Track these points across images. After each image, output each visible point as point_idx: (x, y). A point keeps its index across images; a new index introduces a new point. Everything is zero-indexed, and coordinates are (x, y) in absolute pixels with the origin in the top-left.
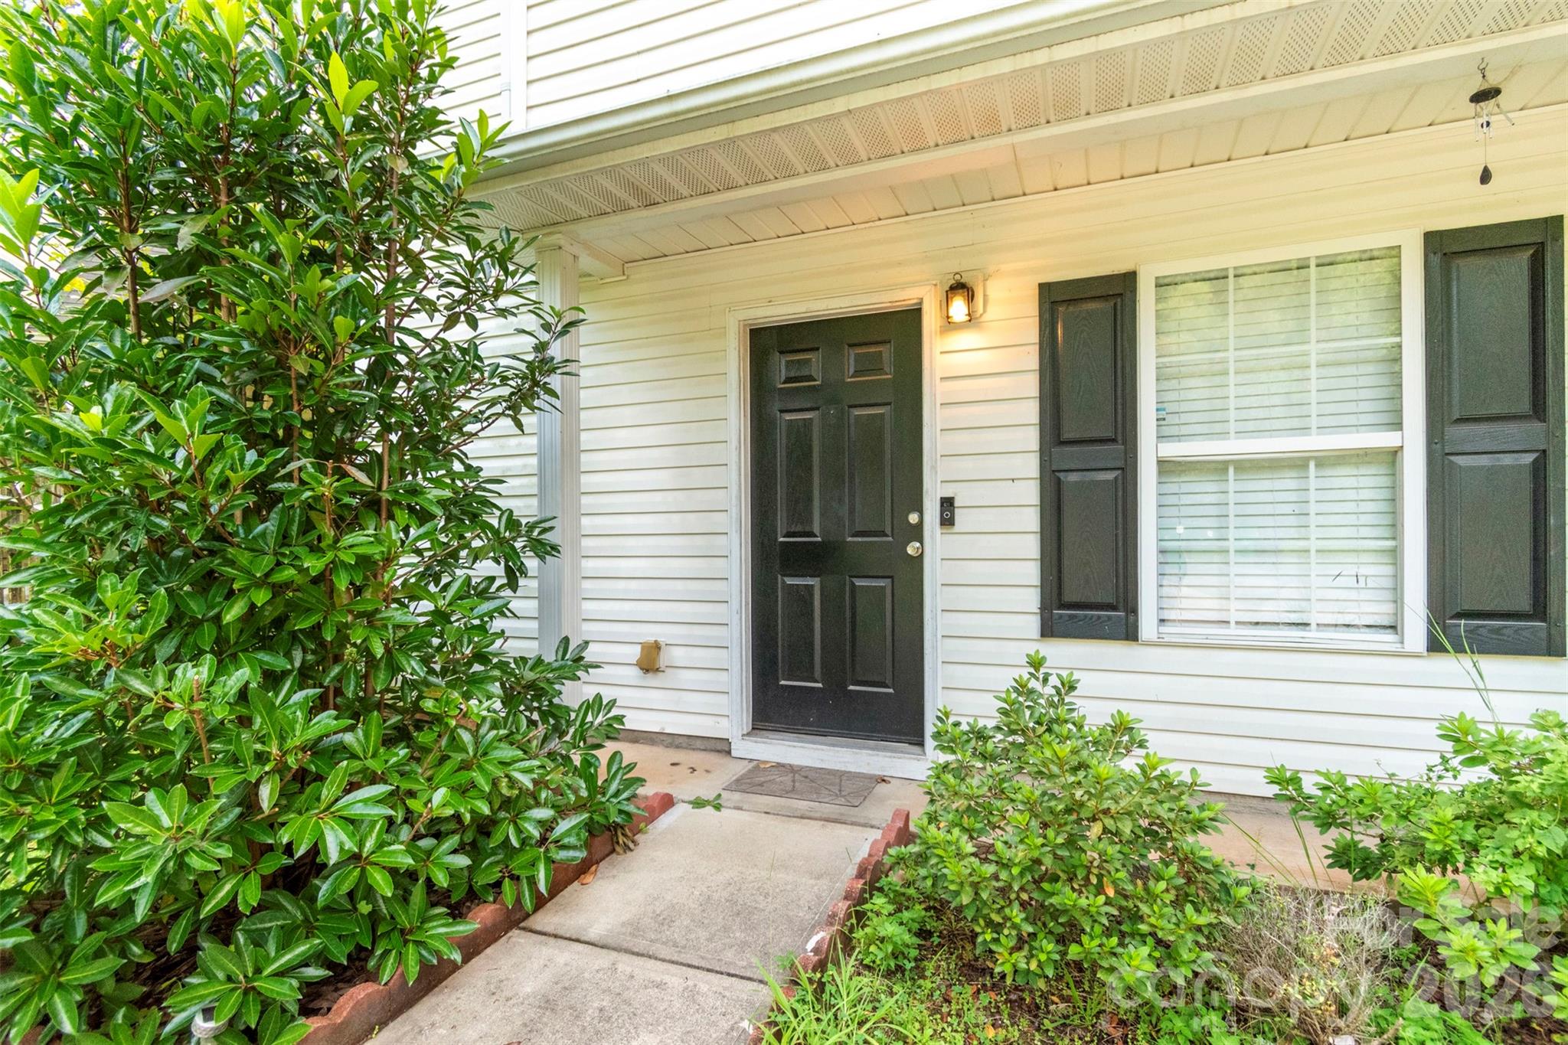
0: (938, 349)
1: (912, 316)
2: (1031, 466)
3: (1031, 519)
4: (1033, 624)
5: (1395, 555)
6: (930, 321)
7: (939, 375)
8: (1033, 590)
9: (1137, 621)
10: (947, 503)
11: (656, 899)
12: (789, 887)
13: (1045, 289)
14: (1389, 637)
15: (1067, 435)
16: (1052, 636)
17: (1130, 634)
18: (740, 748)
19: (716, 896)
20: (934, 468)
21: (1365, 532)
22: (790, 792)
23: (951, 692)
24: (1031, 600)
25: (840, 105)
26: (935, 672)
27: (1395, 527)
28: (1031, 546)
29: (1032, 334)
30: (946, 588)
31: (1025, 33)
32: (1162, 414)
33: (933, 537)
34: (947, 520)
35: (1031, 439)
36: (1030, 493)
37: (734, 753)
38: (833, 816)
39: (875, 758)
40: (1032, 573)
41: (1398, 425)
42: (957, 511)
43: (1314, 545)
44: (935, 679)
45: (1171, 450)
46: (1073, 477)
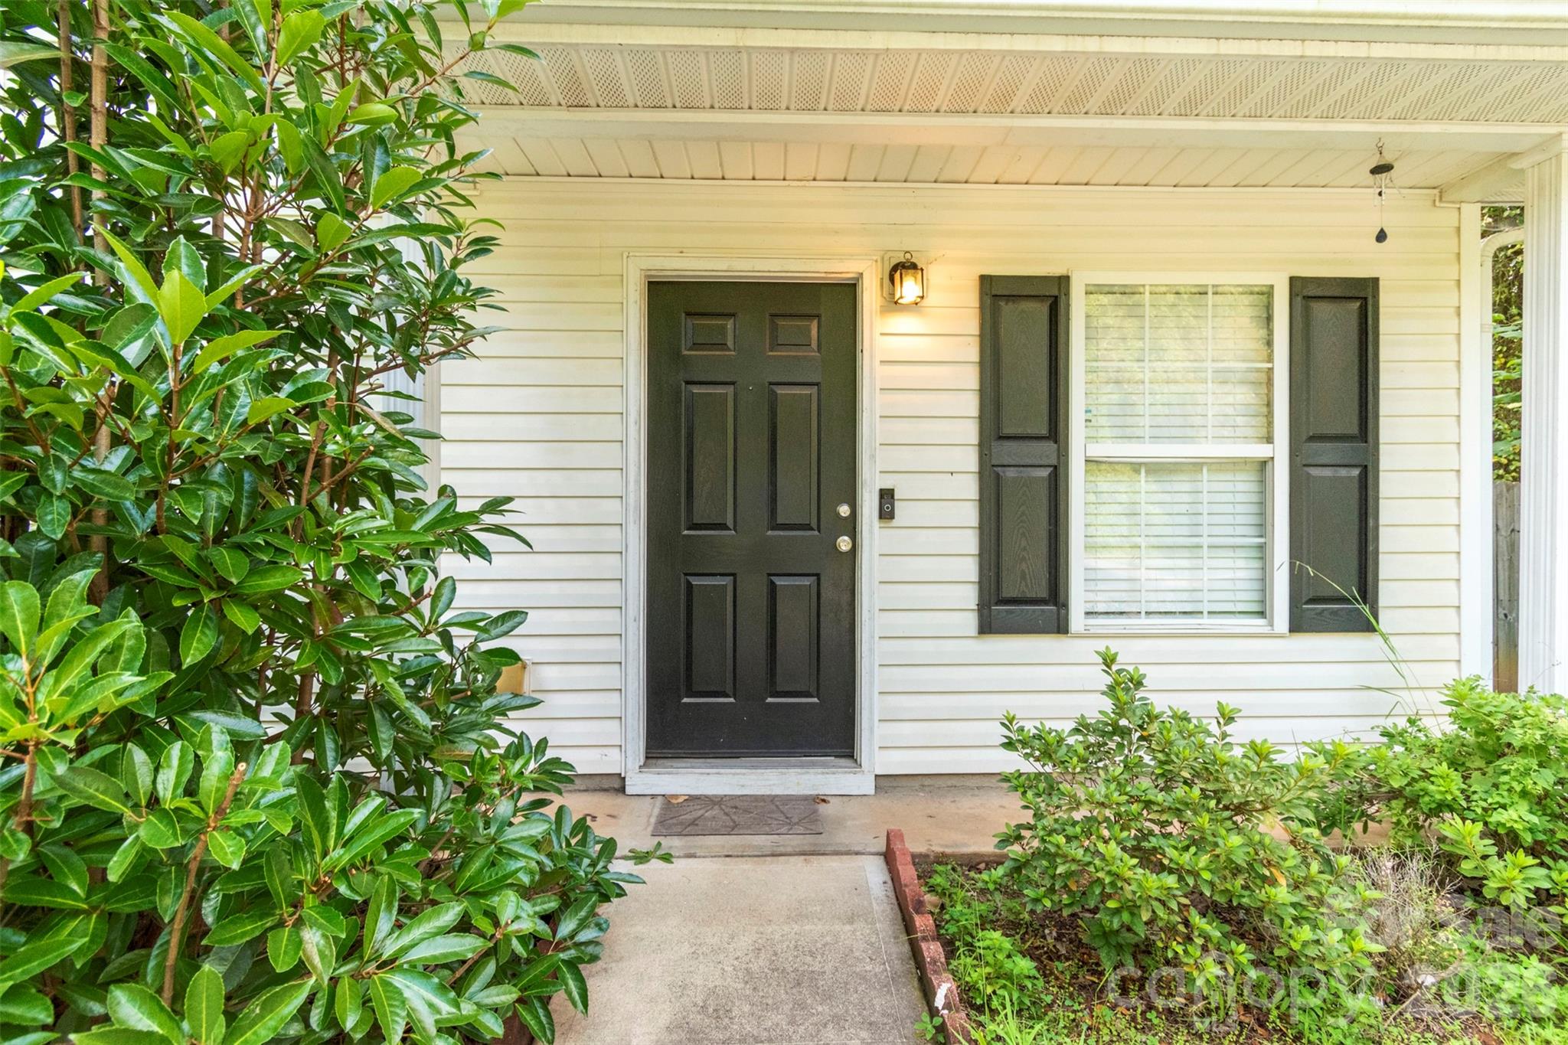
0: (878, 330)
1: (848, 291)
2: (970, 460)
3: (970, 515)
4: (971, 621)
5: (1263, 552)
6: (870, 297)
7: (878, 359)
8: (970, 586)
9: (1067, 614)
10: (887, 496)
11: (684, 987)
12: (828, 939)
13: (987, 282)
14: (1261, 621)
15: (1008, 430)
16: (990, 633)
17: (1061, 627)
18: (636, 783)
19: (754, 967)
20: (873, 457)
21: (1240, 531)
22: (733, 829)
23: (890, 698)
24: (970, 596)
25: (877, 41)
26: (872, 675)
27: (1263, 525)
28: (970, 542)
29: (972, 325)
30: (883, 586)
31: (1091, 15)
32: (1089, 416)
33: (871, 532)
34: (886, 513)
35: (970, 432)
36: (969, 487)
37: (629, 790)
38: (806, 848)
39: (806, 777)
40: (970, 569)
41: (1269, 439)
42: (896, 503)
43: (1205, 541)
44: (872, 684)
45: (1097, 451)
46: (1011, 473)
